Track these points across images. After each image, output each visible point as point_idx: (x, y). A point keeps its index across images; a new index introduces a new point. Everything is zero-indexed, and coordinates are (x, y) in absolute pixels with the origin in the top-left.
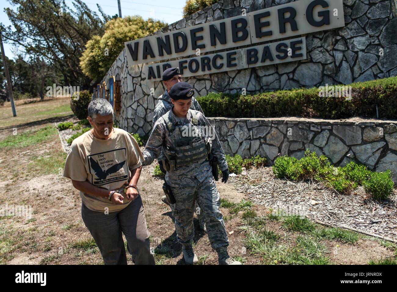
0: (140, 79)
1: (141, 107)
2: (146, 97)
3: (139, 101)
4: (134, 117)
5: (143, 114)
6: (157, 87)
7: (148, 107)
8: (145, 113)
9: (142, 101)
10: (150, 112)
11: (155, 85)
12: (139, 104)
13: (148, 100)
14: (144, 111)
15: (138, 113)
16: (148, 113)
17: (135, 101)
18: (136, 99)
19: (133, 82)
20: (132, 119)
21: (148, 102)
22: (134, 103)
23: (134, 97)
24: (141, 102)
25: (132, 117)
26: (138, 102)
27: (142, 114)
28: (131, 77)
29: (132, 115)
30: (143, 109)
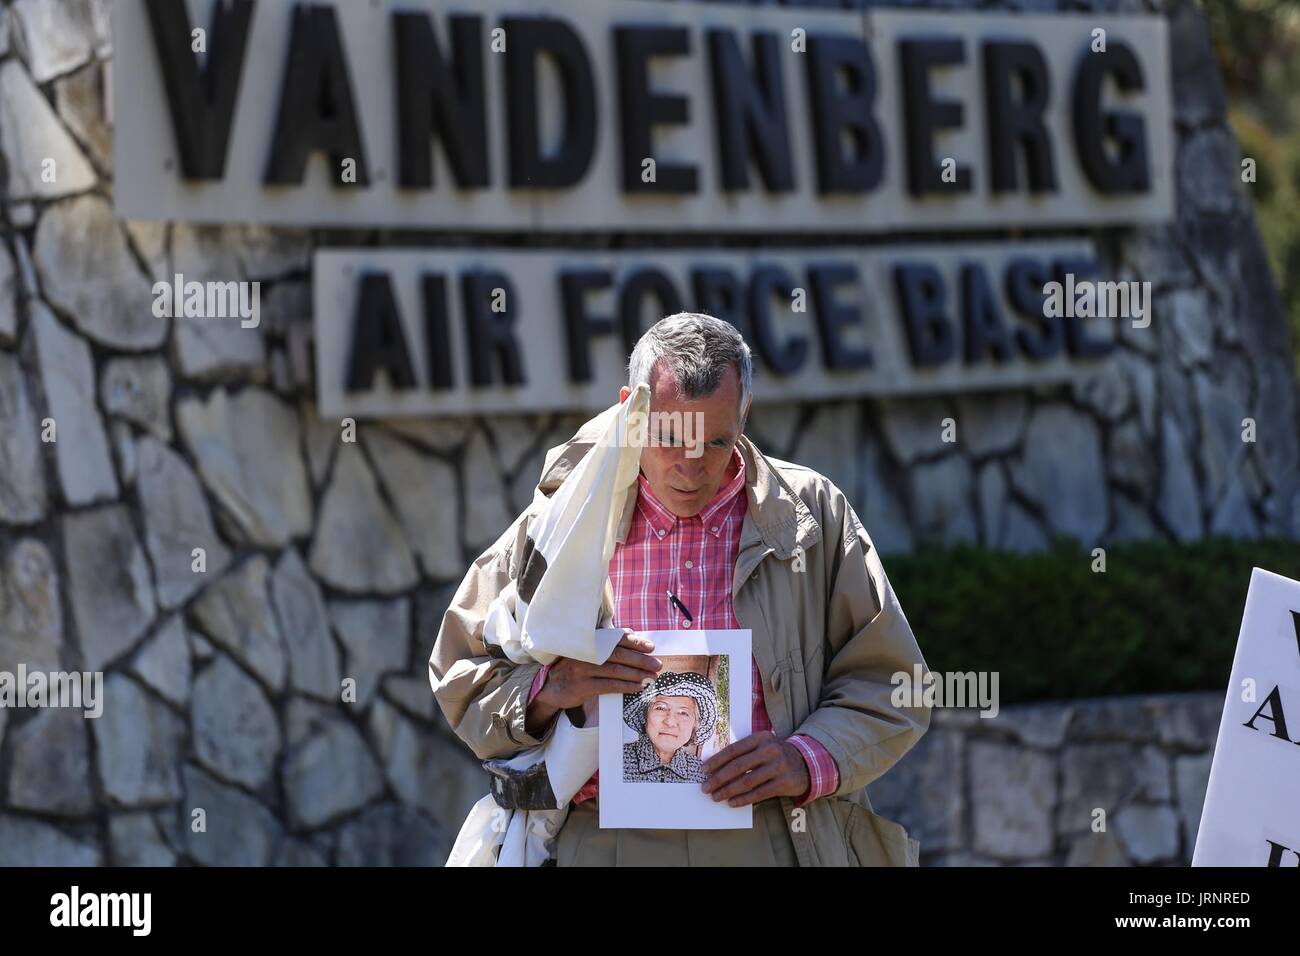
0: (159, 379)
1: (225, 670)
2: (256, 569)
3: (202, 611)
4: (175, 791)
5: (259, 754)
6: (329, 478)
7: (289, 669)
8: (272, 738)
9: (230, 608)
10: (316, 728)
11: (305, 456)
12: (203, 648)
13: (279, 598)
14: (265, 714)
15: (213, 747)
16: (297, 731)
17: (163, 615)
18: (173, 594)
19: (100, 403)
20: (154, 808)
21: (286, 623)
22: (151, 632)
23: (138, 570)
24: (219, 617)
25: (155, 791)
26: (195, 625)
27: (247, 747)
28: (82, 352)
29: (152, 764)
30: (254, 693)
